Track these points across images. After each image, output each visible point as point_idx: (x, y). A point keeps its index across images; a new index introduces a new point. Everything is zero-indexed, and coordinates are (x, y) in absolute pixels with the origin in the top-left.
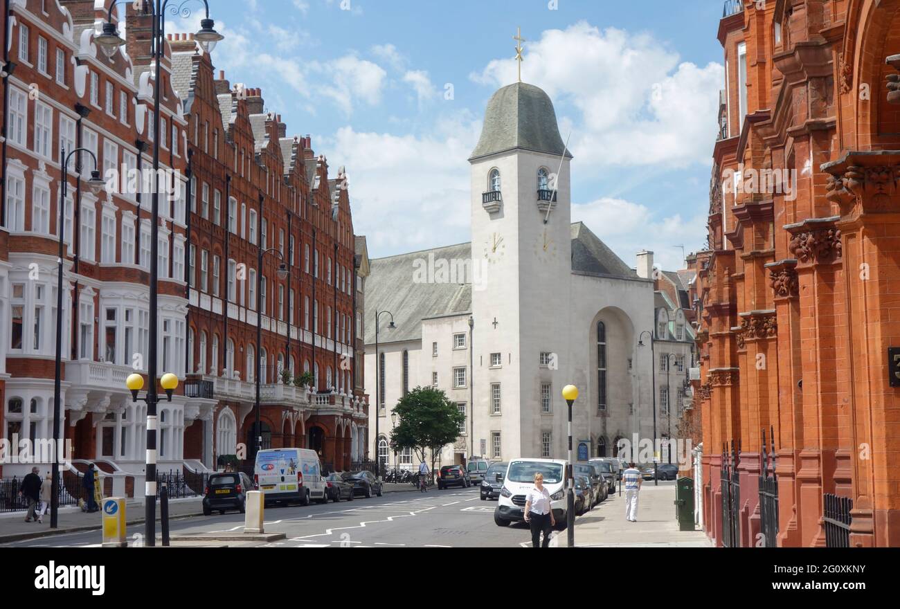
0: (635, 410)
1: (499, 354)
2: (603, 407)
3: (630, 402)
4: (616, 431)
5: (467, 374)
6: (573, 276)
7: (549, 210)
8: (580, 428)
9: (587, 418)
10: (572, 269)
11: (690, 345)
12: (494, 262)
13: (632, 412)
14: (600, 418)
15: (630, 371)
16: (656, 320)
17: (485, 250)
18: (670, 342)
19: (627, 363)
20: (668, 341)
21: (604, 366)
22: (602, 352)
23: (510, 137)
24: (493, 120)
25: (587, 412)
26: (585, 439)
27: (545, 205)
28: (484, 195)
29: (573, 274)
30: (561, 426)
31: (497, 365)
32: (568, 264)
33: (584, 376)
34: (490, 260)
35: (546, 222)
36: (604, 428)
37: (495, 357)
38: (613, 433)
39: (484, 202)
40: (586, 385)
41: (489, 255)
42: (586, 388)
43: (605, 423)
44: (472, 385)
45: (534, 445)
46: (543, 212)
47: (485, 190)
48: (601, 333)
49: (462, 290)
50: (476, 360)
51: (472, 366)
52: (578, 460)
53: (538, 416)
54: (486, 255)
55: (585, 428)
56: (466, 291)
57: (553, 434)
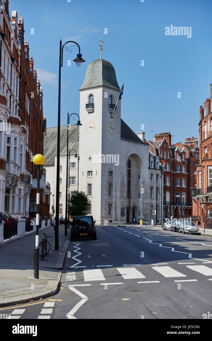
0: (141, 196)
1: (92, 172)
2: (129, 195)
3: (139, 193)
4: (133, 205)
5: (76, 180)
6: (121, 140)
7: (113, 112)
8: (122, 203)
9: (125, 199)
10: (121, 138)
11: (161, 171)
12: (90, 133)
13: (139, 197)
14: (128, 199)
15: (139, 180)
16: (149, 160)
17: (86, 128)
18: (154, 169)
19: (138, 177)
20: (153, 169)
21: (130, 178)
22: (129, 172)
23: (99, 81)
24: (90, 74)
25: (125, 197)
26: (124, 207)
27: (112, 110)
28: (86, 105)
29: (121, 139)
30: (115, 202)
31: (90, 176)
32: (119, 135)
33: (124, 182)
34: (88, 132)
35: (112, 117)
36: (129, 203)
37: (90, 172)
38: (132, 205)
39: (86, 108)
40: (125, 185)
41: (88, 130)
42: (125, 187)
43: (130, 201)
44: (78, 184)
45: (106, 210)
46: (111, 113)
47: (87, 103)
48: (129, 164)
49: (73, 144)
50: (80, 173)
51: (78, 176)
52: (121, 216)
53: (107, 198)
54: (86, 130)
55: (124, 203)
56: (75, 145)
57: (113, 205)
